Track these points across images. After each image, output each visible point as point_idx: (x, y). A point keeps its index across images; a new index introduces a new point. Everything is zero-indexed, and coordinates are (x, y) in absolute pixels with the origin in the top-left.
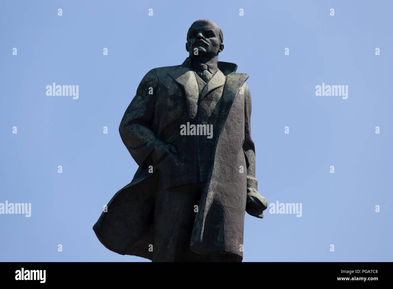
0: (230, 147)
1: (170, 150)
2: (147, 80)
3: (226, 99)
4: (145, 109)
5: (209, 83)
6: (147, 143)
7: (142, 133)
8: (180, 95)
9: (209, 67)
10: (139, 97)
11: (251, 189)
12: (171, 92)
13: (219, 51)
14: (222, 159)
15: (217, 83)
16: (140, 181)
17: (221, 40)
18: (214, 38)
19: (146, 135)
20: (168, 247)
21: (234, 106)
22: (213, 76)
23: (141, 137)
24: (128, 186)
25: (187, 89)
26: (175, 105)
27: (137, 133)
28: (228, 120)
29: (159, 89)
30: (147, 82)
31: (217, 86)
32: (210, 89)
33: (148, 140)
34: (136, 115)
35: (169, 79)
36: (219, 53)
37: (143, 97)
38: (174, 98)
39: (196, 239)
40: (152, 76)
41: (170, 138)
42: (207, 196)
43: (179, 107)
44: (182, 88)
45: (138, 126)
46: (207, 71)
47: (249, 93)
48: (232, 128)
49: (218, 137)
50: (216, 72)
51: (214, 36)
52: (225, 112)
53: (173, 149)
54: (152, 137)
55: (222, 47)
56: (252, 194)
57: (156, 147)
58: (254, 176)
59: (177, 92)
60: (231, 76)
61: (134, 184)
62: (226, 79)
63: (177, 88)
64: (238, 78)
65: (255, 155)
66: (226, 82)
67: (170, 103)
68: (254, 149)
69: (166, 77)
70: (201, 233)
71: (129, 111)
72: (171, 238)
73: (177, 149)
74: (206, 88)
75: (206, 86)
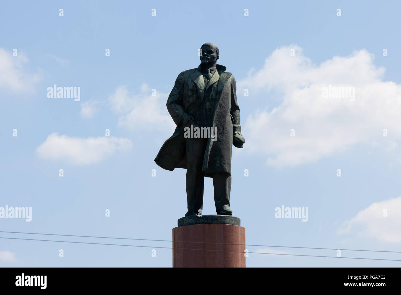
0: (222, 115)
1: (191, 118)
2: (179, 79)
3: (219, 89)
4: (179, 95)
5: (210, 81)
6: (179, 115)
7: (177, 109)
8: (195, 89)
9: (211, 70)
10: (175, 88)
11: (236, 132)
12: (190, 87)
13: (217, 60)
14: (217, 123)
15: (214, 80)
16: (177, 135)
17: (218, 54)
18: (213, 54)
19: (179, 110)
20: (193, 168)
21: (224, 92)
22: (213, 75)
23: (177, 111)
24: (171, 138)
25: (198, 86)
26: (193, 94)
27: (175, 109)
28: (220, 101)
29: (185, 85)
30: (179, 80)
31: (214, 82)
32: (210, 84)
33: (180, 113)
34: (174, 99)
35: (190, 79)
36: (217, 61)
37: (177, 88)
38: (192, 90)
39: (205, 167)
40: (182, 77)
41: (191, 112)
42: (209, 144)
43: (195, 96)
44: (196, 85)
45: (175, 105)
46: (210, 73)
47: (234, 81)
48: (223, 104)
49: (215, 111)
50: (215, 72)
51: (213, 53)
52: (218, 97)
53: (193, 118)
54: (182, 111)
55: (218, 57)
56: (237, 136)
57: (184, 117)
58: (239, 124)
59: (194, 87)
60: (223, 75)
61: (174, 137)
62: (220, 77)
63: (194, 85)
64: (225, 76)
65: (240, 111)
66: (219, 79)
67: (190, 93)
68: (239, 109)
69: (189, 78)
70: (207, 164)
71: (171, 96)
72: (194, 164)
73: (194, 118)
74: (208, 84)
75: (208, 82)
